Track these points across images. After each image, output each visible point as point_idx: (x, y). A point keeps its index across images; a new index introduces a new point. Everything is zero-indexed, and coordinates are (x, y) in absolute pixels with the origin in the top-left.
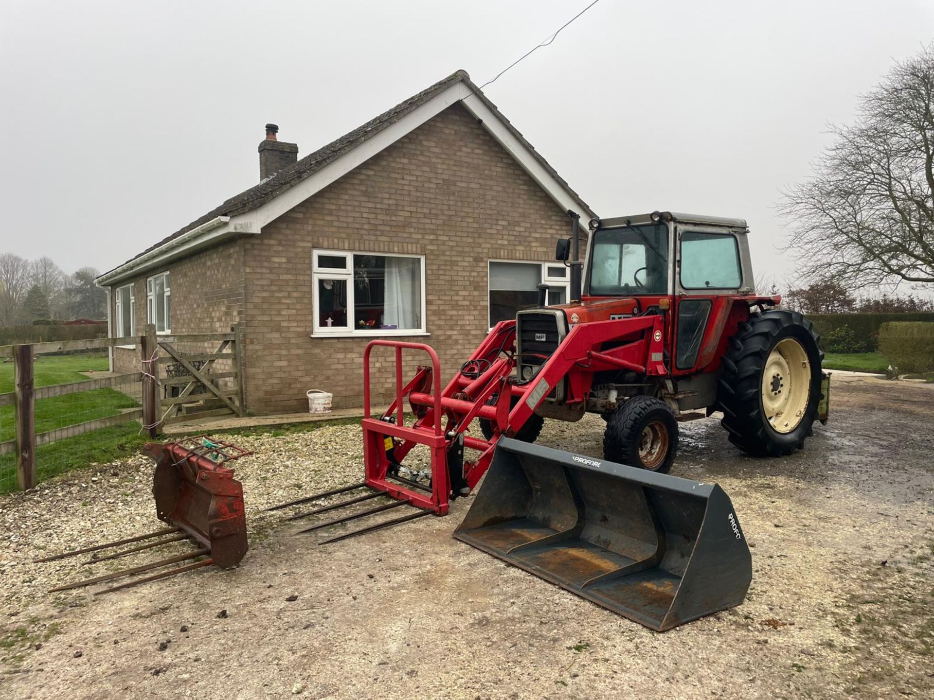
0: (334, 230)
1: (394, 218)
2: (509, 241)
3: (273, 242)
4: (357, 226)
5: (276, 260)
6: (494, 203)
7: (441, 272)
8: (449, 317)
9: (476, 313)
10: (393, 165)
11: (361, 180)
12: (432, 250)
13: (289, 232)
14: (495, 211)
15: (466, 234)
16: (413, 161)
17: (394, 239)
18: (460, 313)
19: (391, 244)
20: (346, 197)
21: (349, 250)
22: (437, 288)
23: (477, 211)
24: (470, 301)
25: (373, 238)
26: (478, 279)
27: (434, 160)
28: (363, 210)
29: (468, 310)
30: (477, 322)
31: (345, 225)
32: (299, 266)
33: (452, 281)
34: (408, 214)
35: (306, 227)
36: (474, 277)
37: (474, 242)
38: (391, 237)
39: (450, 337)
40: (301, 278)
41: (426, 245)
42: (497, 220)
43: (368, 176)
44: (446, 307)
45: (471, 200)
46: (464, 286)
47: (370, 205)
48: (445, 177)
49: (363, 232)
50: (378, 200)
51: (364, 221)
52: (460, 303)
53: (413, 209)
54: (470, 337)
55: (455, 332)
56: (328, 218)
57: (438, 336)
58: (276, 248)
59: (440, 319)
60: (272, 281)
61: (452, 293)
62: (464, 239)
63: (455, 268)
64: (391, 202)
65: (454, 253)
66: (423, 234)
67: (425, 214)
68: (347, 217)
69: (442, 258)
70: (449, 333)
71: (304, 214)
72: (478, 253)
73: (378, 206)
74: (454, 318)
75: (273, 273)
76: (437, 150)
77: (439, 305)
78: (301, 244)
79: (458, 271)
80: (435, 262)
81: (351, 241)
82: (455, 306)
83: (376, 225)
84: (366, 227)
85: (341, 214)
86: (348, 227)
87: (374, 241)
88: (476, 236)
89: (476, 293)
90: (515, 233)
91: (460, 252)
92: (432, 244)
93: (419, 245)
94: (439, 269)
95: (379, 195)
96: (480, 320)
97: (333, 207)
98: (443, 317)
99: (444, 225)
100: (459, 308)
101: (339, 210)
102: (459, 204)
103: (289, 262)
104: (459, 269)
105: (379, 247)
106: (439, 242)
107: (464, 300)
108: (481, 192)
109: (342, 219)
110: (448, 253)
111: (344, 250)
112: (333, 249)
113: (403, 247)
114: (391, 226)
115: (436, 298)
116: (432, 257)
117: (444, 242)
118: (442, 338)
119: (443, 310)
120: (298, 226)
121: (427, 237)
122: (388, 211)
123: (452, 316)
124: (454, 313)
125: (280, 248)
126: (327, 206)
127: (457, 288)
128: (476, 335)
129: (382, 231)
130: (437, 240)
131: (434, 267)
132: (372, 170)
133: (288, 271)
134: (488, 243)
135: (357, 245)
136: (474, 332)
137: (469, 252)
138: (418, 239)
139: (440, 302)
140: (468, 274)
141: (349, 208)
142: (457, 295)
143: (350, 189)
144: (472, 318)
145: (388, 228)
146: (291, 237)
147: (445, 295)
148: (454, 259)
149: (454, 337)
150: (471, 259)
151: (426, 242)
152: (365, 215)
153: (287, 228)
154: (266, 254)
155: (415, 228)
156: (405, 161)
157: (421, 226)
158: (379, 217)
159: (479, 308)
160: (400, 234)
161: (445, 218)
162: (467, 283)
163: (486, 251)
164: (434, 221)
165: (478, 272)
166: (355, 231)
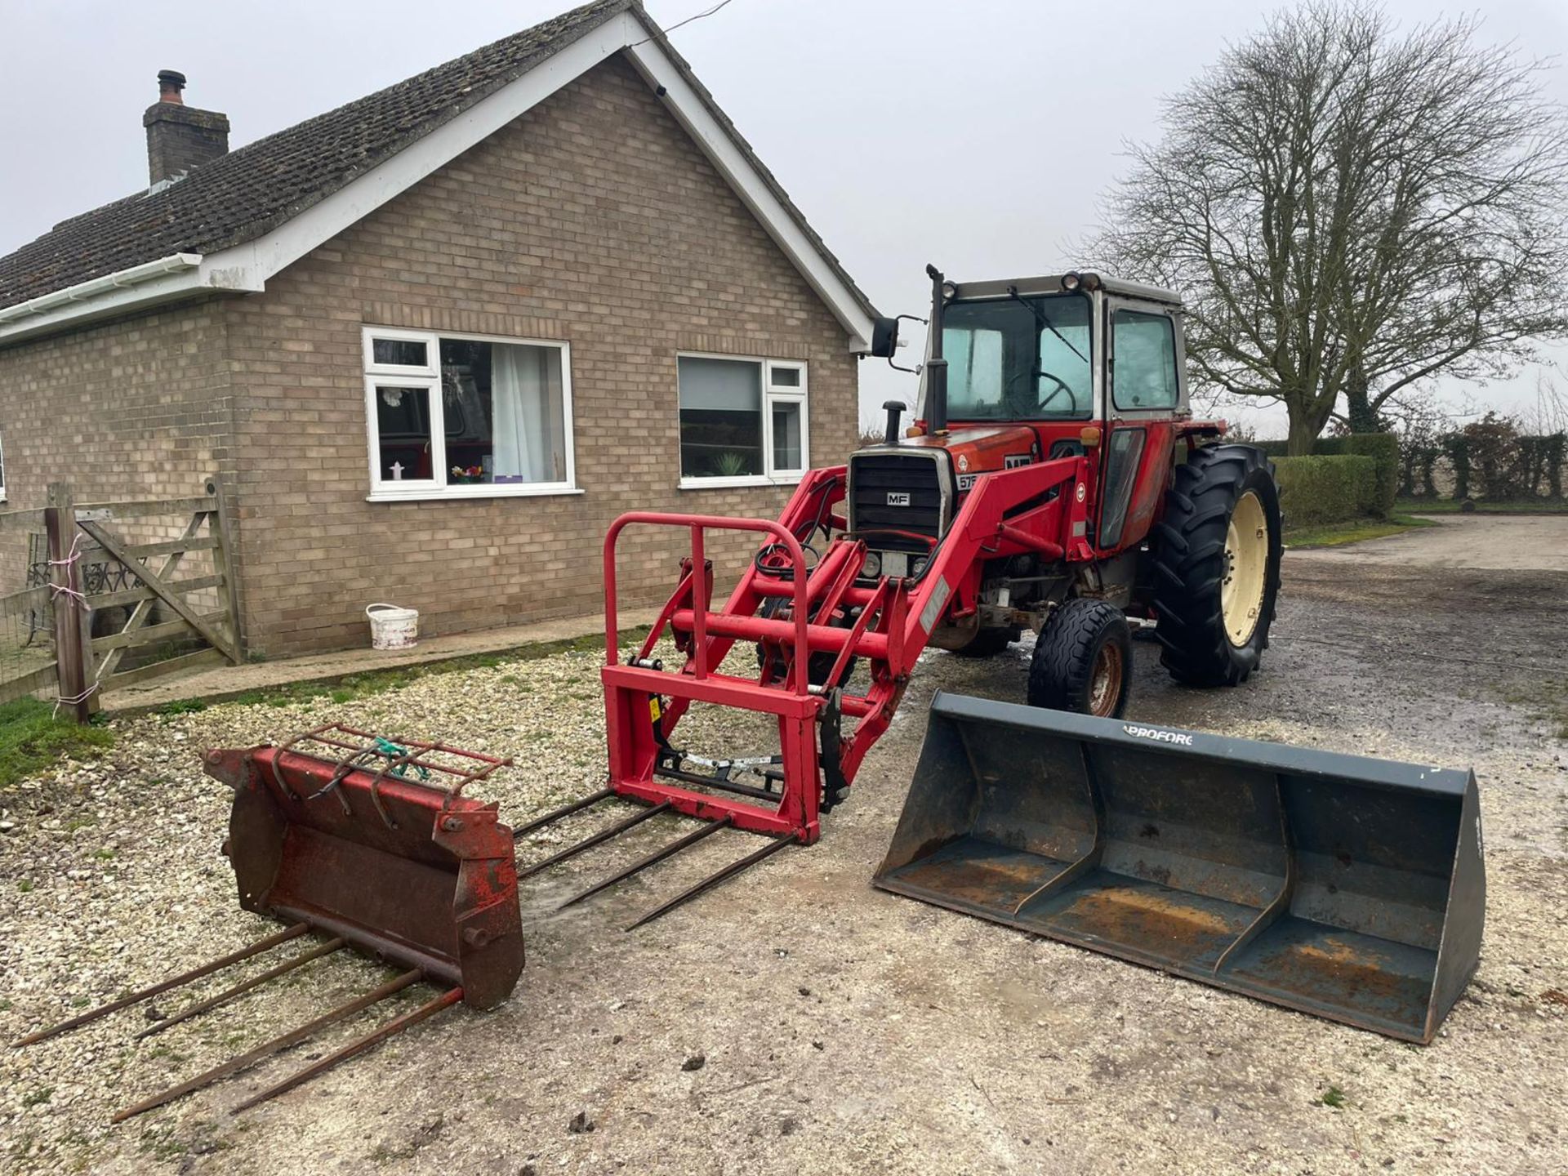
0: (403, 288)
1: (512, 269)
2: (710, 318)
3: (283, 310)
4: (445, 282)
5: (292, 346)
6: (684, 247)
7: (598, 375)
8: (614, 459)
9: (659, 450)
10: (507, 164)
11: (449, 191)
12: (582, 334)
13: (313, 290)
14: (686, 264)
15: (638, 305)
16: (544, 160)
17: (513, 310)
18: (633, 451)
19: (509, 318)
20: (423, 224)
21: (433, 329)
22: (592, 404)
23: (655, 261)
24: (650, 429)
25: (476, 306)
26: (662, 389)
27: (579, 160)
28: (455, 250)
29: (647, 446)
30: (661, 468)
31: (422, 279)
32: (338, 360)
33: (616, 391)
34: (538, 262)
35: (347, 280)
36: (654, 384)
37: (652, 320)
38: (507, 306)
39: (616, 496)
40: (343, 384)
41: (570, 322)
42: (690, 279)
43: (463, 183)
44: (608, 441)
45: (646, 240)
46: (638, 401)
47: (468, 241)
48: (599, 193)
49: (456, 294)
50: (481, 232)
51: (457, 272)
52: (633, 433)
53: (544, 252)
54: (651, 495)
55: (626, 487)
56: (392, 264)
57: (597, 494)
58: (289, 323)
59: (599, 463)
60: (286, 389)
61: (619, 414)
62: (636, 313)
63: (622, 367)
64: (506, 237)
65: (619, 339)
66: (566, 302)
67: (566, 262)
68: (425, 263)
69: (599, 347)
70: (615, 488)
71: (344, 254)
72: (660, 340)
73: (484, 244)
74: (624, 460)
75: (288, 374)
76: (584, 141)
77: (597, 437)
78: (340, 316)
79: (627, 373)
80: (588, 356)
81: (436, 312)
82: (625, 439)
83: (480, 281)
84: (462, 284)
85: (414, 256)
86: (427, 284)
87: (478, 313)
88: (656, 307)
89: (658, 415)
90: (720, 305)
91: (629, 337)
92: (581, 321)
93: (558, 323)
94: (594, 370)
95: (484, 222)
96: (666, 464)
97: (400, 243)
98: (604, 459)
99: (601, 284)
100: (631, 442)
101: (411, 249)
102: (626, 246)
103: (317, 351)
104: (629, 368)
105: (488, 324)
106: (593, 318)
107: (639, 427)
108: (662, 225)
109: (417, 268)
110: (609, 339)
111: (422, 328)
112: (402, 326)
113: (530, 326)
114: (507, 284)
115: (591, 423)
116: (582, 346)
117: (602, 316)
118: (604, 497)
119: (605, 447)
120: (333, 279)
121: (571, 307)
122: (500, 255)
123: (619, 456)
124: (623, 451)
125: (300, 323)
126: (387, 241)
127: (625, 405)
128: (660, 492)
129: (492, 294)
130: (590, 313)
131: (587, 365)
132: (469, 172)
133: (317, 370)
134: (676, 322)
135: (446, 320)
136: (656, 487)
137: (645, 338)
138: (557, 311)
139: (598, 432)
140: (643, 378)
141: (429, 246)
142: (628, 418)
143: (431, 208)
144: (653, 460)
145: (501, 288)
146: (320, 301)
147: (607, 417)
148: (620, 350)
149: (624, 496)
150: (649, 352)
151: (572, 317)
152: (459, 261)
153: (312, 282)
154: (271, 333)
155: (550, 290)
156: (529, 158)
157: (561, 286)
158: (485, 265)
159: (664, 441)
160: (525, 301)
161: (602, 271)
162: (644, 396)
163: (672, 336)
164: (583, 277)
165: (661, 376)
166: (442, 292)
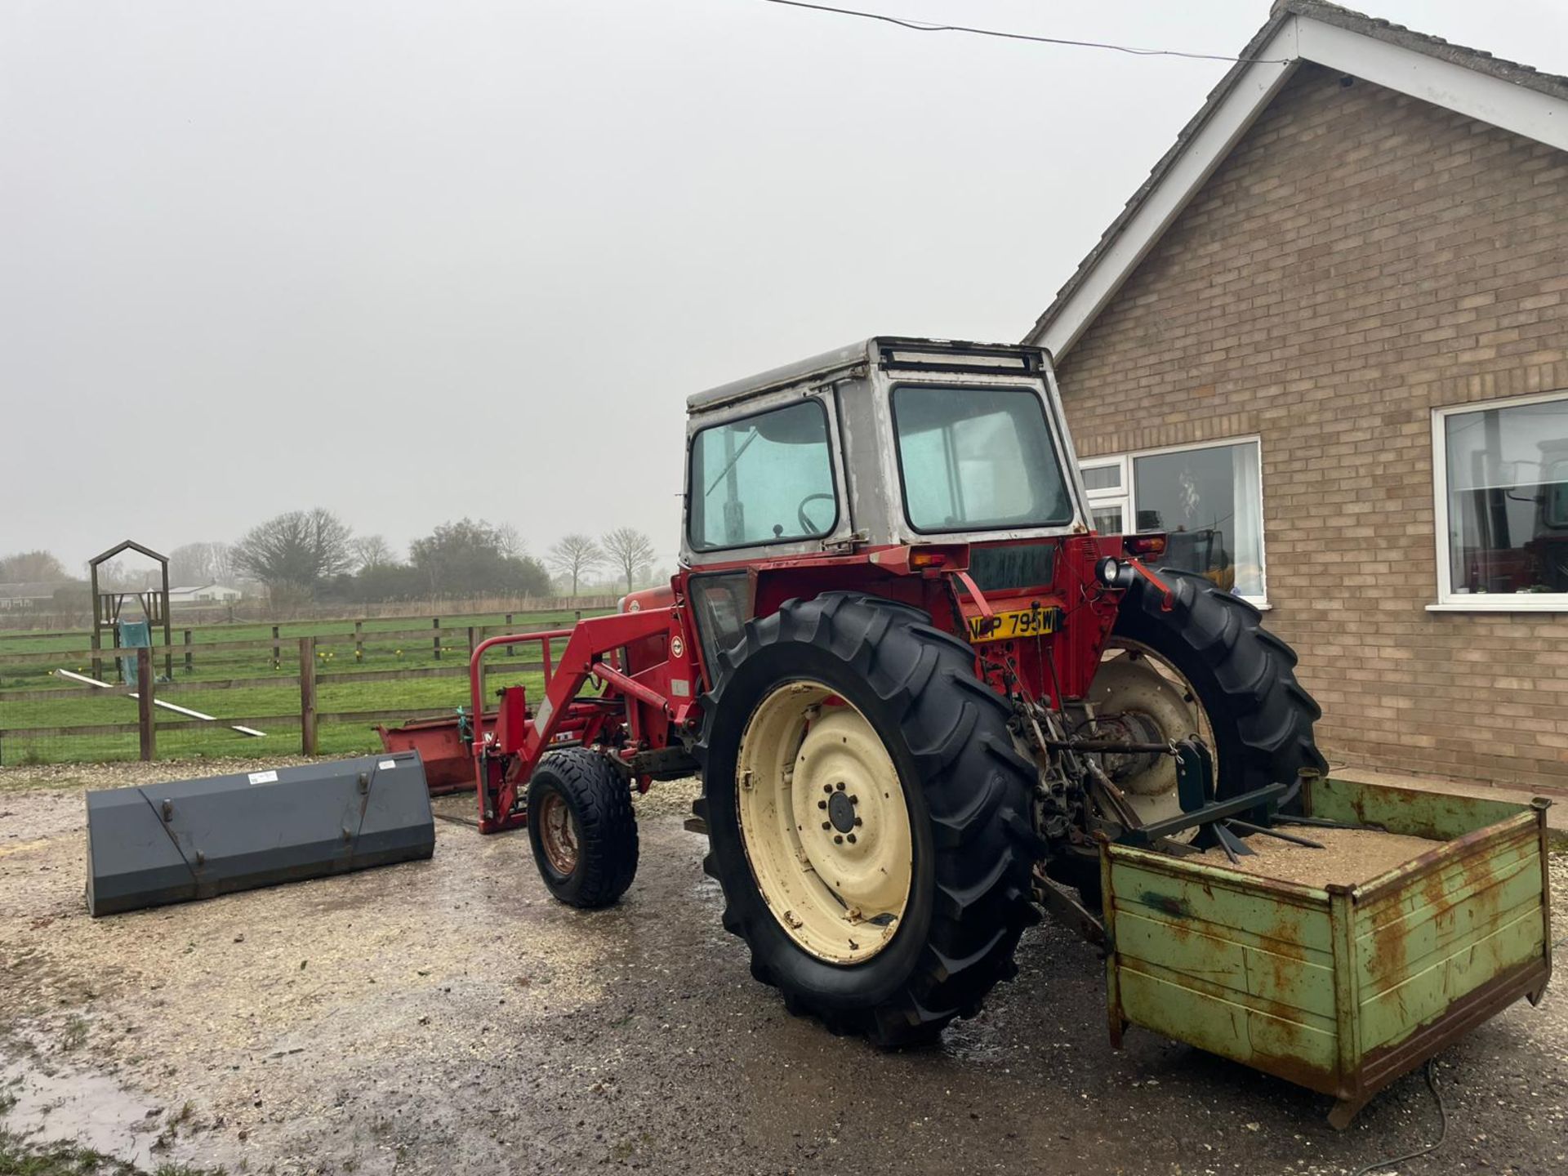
0: (1098, 421)
1: (1194, 372)
2: (1499, 347)
4: (1132, 406)
6: (1445, 256)
7: (1297, 465)
8: (1319, 569)
9: (1394, 555)
10: (1192, 265)
11: (1137, 319)
12: (1274, 421)
14: (1450, 278)
15: (1360, 363)
16: (1232, 240)
17: (1195, 415)
18: (1349, 557)
19: (1189, 426)
20: (1114, 358)
21: (1120, 452)
22: (1288, 502)
23: (1392, 295)
24: (1377, 527)
25: (1157, 421)
26: (1400, 469)
27: (1275, 218)
28: (1141, 372)
29: (1372, 548)
30: (1399, 580)
31: (1113, 409)
33: (1323, 482)
34: (1222, 356)
36: (1386, 465)
37: (1383, 377)
38: (1188, 412)
39: (1323, 615)
41: (1259, 411)
42: (1456, 300)
43: (1148, 305)
44: (1311, 546)
45: (1375, 273)
46: (1358, 491)
48: (1305, 243)
49: (1142, 414)
50: (1164, 346)
51: (1142, 392)
52: (1349, 533)
53: (1232, 341)
54: (1380, 617)
55: (1336, 605)
56: (1089, 404)
57: (1293, 612)
59: (1296, 574)
61: (1326, 511)
62: (1356, 376)
63: (1333, 451)
64: (1189, 341)
65: (1329, 416)
66: (1255, 390)
67: (1256, 343)
68: (1116, 393)
69: (1298, 432)
70: (1320, 605)
72: (1397, 402)
73: (1167, 357)
74: (1333, 570)
76: (1284, 192)
77: (1294, 542)
79: (1340, 457)
80: (1283, 445)
81: (1123, 435)
82: (1338, 541)
83: (1162, 395)
84: (1146, 403)
85: (1107, 390)
86: (1117, 412)
87: (1159, 427)
88: (1390, 357)
89: (1392, 506)
90: (1522, 319)
91: (1344, 409)
92: (1273, 407)
93: (1244, 416)
94: (1291, 460)
95: (1167, 335)
96: (1407, 575)
97: (1096, 383)
98: (1304, 569)
99: (1303, 354)
100: (1345, 546)
101: (1105, 384)
102: (1341, 294)
104: (1344, 450)
105: (1168, 436)
106: (1290, 399)
107: (1358, 525)
108: (1404, 241)
109: (1109, 400)
110: (1313, 418)
111: (1112, 453)
112: (1097, 455)
113: (1211, 427)
114: (1188, 390)
115: (1286, 525)
116: (1275, 435)
117: (1302, 394)
118: (1304, 616)
119: (1306, 554)
121: (1261, 393)
122: (1183, 363)
123: (1326, 565)
124: (1334, 557)
126: (1088, 384)
127: (1337, 498)
128: (1395, 615)
129: (1173, 404)
130: (1284, 394)
131: (1282, 457)
132: (1152, 292)
134: (1427, 369)
135: (1131, 442)
136: (1389, 606)
137: (1370, 405)
138: (1243, 403)
139: (1295, 535)
140: (1368, 459)
141: (1119, 377)
142: (1340, 514)
143: (1121, 342)
144: (1383, 568)
145: (1182, 396)
147: (1309, 517)
148: (1328, 429)
149: (1334, 616)
150: (1378, 421)
151: (1261, 404)
152: (1144, 382)
155: (1236, 381)
156: (1216, 247)
157: (1249, 373)
158: (1168, 378)
159: (1403, 542)
160: (1206, 402)
161: (1304, 338)
162: (1367, 483)
163: (1420, 391)
164: (1277, 354)
165: (1399, 451)
166: (1129, 416)
